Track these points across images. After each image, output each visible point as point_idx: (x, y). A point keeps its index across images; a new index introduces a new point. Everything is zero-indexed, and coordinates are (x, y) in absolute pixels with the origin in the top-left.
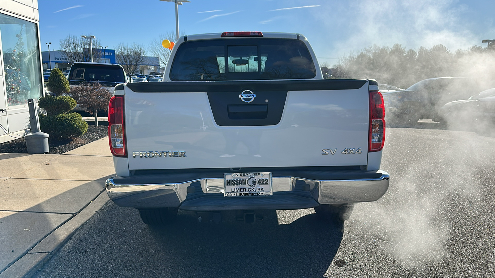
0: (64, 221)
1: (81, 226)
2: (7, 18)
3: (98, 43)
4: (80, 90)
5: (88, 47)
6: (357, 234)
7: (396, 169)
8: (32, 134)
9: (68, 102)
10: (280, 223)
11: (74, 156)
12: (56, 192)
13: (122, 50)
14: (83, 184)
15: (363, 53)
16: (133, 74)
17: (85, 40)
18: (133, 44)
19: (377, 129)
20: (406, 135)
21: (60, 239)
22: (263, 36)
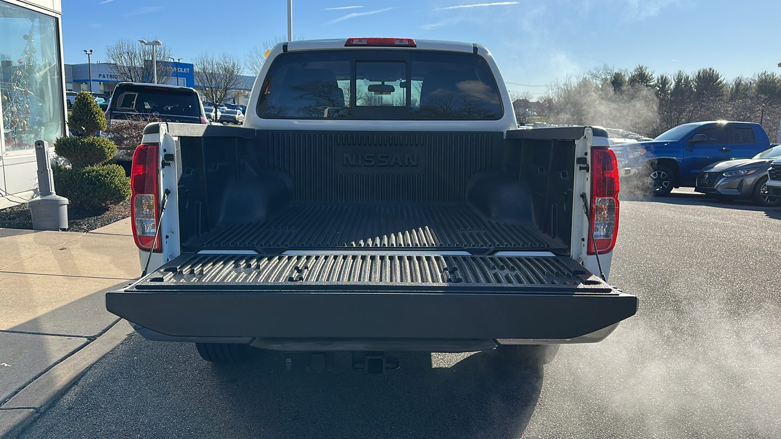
0: (71, 351)
1: (99, 360)
2: (7, 8)
3: (166, 52)
4: (126, 128)
5: (151, 59)
6: (565, 390)
7: (635, 272)
8: (40, 199)
9: (102, 147)
10: (434, 366)
11: (107, 236)
12: (68, 298)
13: (204, 65)
14: (114, 284)
15: (586, 78)
16: (220, 102)
17: (147, 47)
18: (222, 56)
19: (604, 214)
20: (652, 214)
21: (58, 385)
22: (416, 47)
